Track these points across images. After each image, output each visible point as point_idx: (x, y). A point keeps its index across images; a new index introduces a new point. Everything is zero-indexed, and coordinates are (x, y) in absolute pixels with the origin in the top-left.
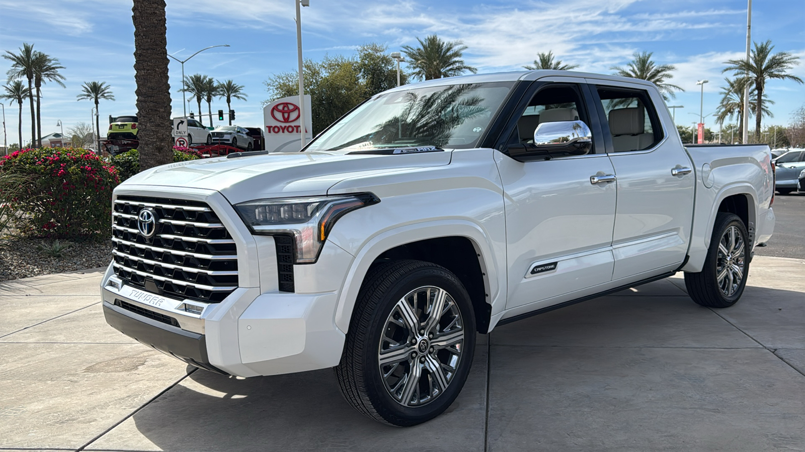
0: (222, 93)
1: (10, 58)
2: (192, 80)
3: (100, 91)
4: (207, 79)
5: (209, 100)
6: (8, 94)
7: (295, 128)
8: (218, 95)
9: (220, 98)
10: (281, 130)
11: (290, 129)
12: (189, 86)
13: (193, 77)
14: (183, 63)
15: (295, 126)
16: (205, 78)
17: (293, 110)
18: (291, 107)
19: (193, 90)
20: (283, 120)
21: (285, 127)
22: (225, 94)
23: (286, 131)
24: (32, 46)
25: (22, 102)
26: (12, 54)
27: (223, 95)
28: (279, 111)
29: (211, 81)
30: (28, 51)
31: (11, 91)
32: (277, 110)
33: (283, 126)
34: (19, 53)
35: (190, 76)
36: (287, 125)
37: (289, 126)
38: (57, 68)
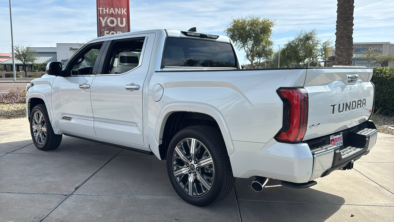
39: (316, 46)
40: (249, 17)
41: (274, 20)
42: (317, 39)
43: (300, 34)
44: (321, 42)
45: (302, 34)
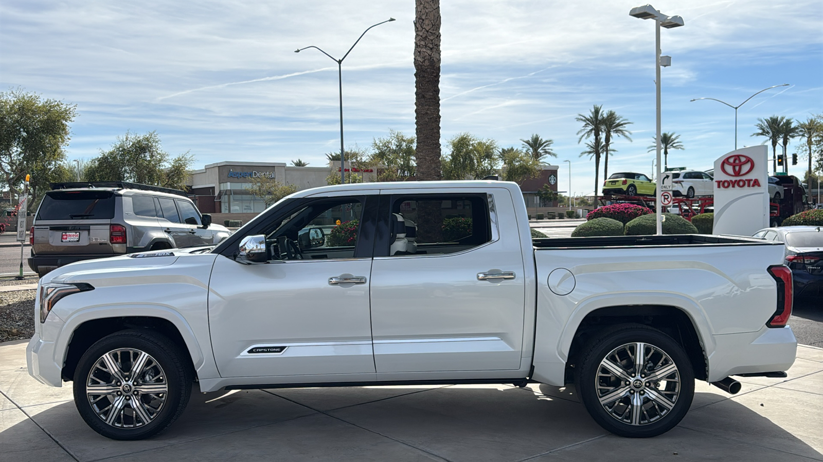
0: (801, 133)
1: (582, 120)
2: (767, 122)
3: (670, 141)
4: (784, 121)
5: (785, 143)
6: (589, 150)
7: (746, 182)
8: (797, 136)
9: (800, 139)
10: (731, 185)
11: (741, 184)
12: (763, 130)
13: (769, 119)
14: (736, 108)
15: (746, 180)
16: (782, 119)
17: (745, 163)
18: (743, 159)
19: (768, 133)
20: (732, 173)
21: (736, 181)
22: (806, 135)
23: (736, 185)
24: (601, 107)
25: (600, 157)
26: (583, 116)
27: (803, 135)
28: (730, 164)
29: (788, 123)
30: (597, 111)
31: (592, 147)
32: (727, 164)
33: (733, 181)
34: (589, 114)
35: (765, 118)
36: (738, 178)
37: (740, 181)
38: (625, 124)
39: (160, 166)
40: (12, 95)
41: (73, 106)
42: (161, 151)
43: (125, 140)
44: (170, 158)
45: (129, 139)
